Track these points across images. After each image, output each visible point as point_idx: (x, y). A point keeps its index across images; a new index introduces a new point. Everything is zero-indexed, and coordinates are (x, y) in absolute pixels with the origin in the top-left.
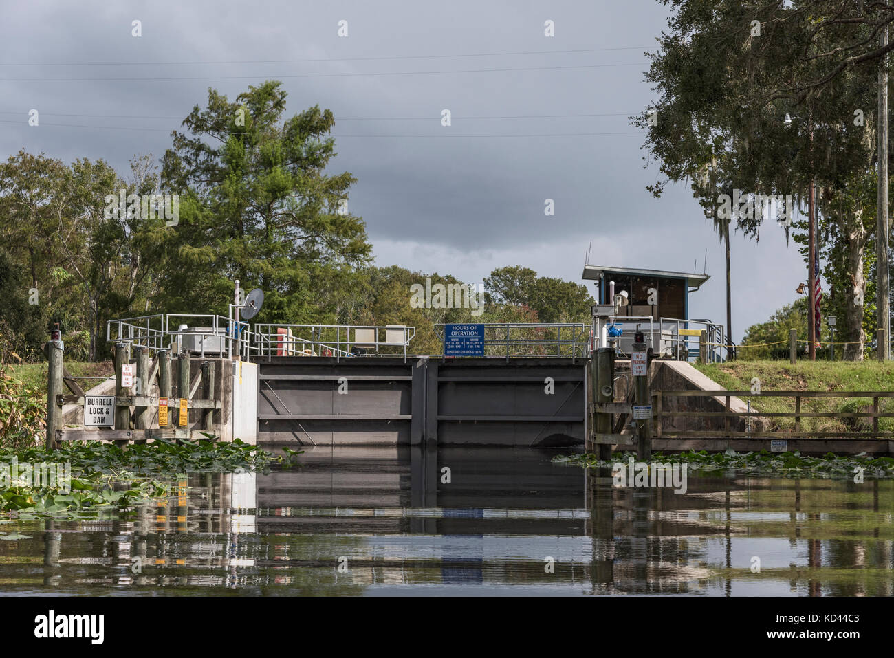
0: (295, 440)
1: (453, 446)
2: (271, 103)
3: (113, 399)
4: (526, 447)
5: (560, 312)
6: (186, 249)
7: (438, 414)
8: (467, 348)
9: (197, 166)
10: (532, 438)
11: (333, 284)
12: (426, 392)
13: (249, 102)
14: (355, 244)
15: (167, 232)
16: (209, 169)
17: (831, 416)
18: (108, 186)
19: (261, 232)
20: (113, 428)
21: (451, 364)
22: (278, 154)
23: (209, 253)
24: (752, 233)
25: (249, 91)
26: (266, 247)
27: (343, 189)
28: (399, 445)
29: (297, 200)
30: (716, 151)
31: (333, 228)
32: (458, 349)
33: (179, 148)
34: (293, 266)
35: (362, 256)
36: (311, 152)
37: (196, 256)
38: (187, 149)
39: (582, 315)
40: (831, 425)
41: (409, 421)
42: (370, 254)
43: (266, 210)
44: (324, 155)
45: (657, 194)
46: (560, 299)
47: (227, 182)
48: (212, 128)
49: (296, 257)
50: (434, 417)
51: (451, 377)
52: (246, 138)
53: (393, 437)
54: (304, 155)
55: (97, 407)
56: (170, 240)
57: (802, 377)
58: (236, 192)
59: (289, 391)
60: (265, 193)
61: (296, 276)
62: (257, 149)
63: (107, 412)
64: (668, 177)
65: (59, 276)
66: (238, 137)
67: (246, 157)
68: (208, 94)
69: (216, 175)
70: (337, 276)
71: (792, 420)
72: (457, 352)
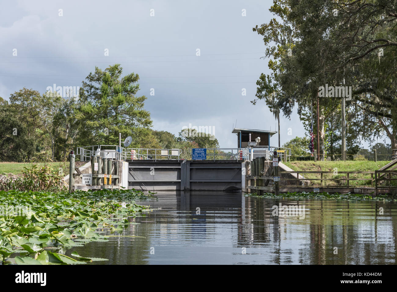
0: (141, 189)
1: (195, 190)
2: (117, 72)
3: (92, 175)
4: (221, 191)
5: (205, 144)
6: (89, 122)
7: (190, 180)
8: (200, 157)
9: (91, 93)
10: (223, 188)
11: (139, 134)
12: (186, 172)
13: (109, 71)
14: (147, 120)
15: (82, 116)
16: (95, 94)
17: (331, 180)
18: (59, 100)
19: (114, 116)
20: (91, 185)
21: (194, 162)
22: (120, 89)
23: (96, 123)
24: (288, 117)
25: (109, 67)
26: (116, 121)
27: (142, 101)
28: (177, 190)
29: (127, 105)
30: (275, 89)
31: (140, 115)
32: (197, 157)
33: (85, 87)
34: (126, 128)
35: (149, 125)
36: (131, 89)
37: (92, 125)
38: (88, 87)
39: (213, 145)
40: (332, 183)
41: (180, 182)
42: (152, 124)
43: (116, 109)
44: (136, 90)
45: (254, 104)
46: (205, 139)
47: (103, 99)
48: (96, 80)
49: (126, 125)
50: (188, 180)
51: (194, 167)
52: (109, 84)
53: (174, 188)
54: (129, 90)
55: (86, 178)
56: (83, 119)
57: (320, 167)
58: (106, 102)
59: (138, 172)
60: (116, 103)
61: (127, 132)
62: (112, 88)
63: (90, 180)
64: (258, 98)
65: (38, 132)
66: (106, 83)
67: (109, 90)
68: (95, 68)
69: (98, 97)
70: (141, 131)
71: (319, 182)
72: (197, 158)
